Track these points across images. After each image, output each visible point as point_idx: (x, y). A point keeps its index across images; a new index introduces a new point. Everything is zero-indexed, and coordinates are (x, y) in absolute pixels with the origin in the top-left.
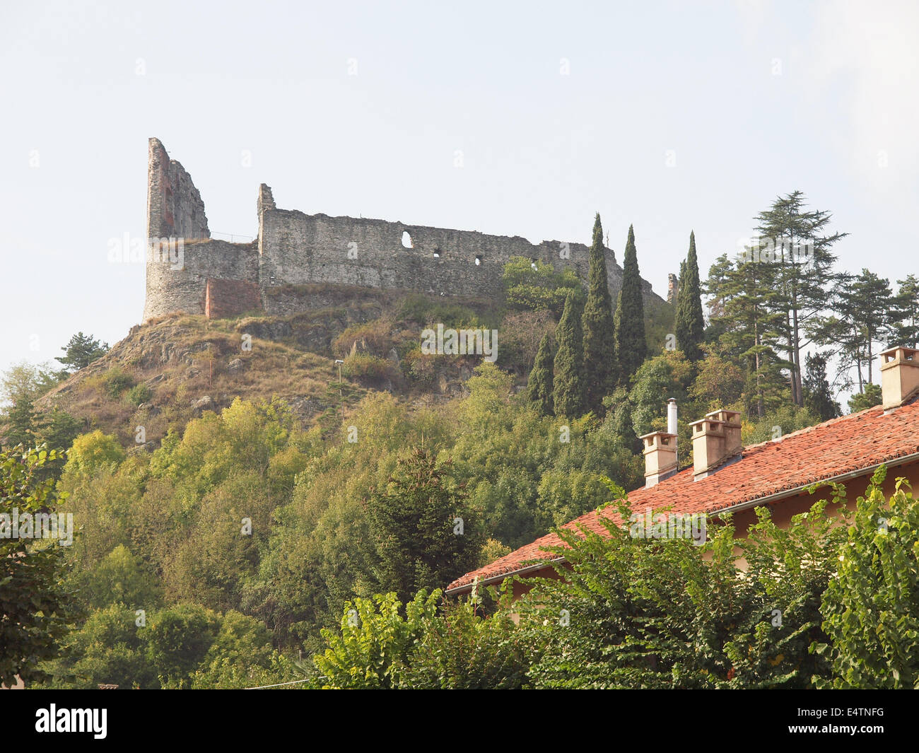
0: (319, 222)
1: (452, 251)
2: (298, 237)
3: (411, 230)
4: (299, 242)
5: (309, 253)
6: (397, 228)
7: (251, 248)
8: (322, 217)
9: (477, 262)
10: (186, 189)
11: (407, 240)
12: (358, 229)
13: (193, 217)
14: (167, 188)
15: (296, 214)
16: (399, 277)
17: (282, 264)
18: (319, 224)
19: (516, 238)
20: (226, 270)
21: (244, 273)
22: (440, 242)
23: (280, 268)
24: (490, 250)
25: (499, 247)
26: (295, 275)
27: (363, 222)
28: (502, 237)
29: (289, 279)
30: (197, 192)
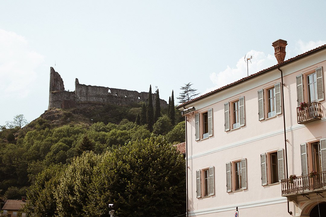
0: (89, 87)
1: (120, 94)
2: (84, 91)
3: (110, 89)
4: (84, 92)
5: (87, 94)
6: (108, 88)
7: (73, 93)
8: (90, 86)
9: (126, 97)
10: (59, 78)
11: (109, 91)
12: (98, 89)
13: (61, 85)
14: (54, 79)
15: (84, 85)
16: (107, 100)
17: (80, 97)
18: (89, 88)
19: (135, 91)
20: (67, 98)
21: (71, 98)
22: (117, 92)
23: (80, 98)
24: (129, 94)
25: (131, 93)
26: (83, 99)
27: (99, 87)
28: (132, 91)
29: (82, 100)
30: (62, 79)
